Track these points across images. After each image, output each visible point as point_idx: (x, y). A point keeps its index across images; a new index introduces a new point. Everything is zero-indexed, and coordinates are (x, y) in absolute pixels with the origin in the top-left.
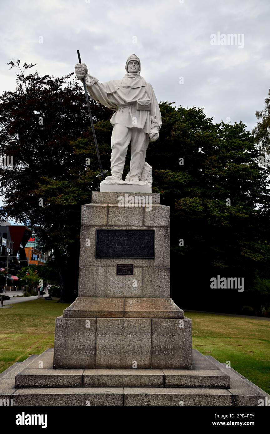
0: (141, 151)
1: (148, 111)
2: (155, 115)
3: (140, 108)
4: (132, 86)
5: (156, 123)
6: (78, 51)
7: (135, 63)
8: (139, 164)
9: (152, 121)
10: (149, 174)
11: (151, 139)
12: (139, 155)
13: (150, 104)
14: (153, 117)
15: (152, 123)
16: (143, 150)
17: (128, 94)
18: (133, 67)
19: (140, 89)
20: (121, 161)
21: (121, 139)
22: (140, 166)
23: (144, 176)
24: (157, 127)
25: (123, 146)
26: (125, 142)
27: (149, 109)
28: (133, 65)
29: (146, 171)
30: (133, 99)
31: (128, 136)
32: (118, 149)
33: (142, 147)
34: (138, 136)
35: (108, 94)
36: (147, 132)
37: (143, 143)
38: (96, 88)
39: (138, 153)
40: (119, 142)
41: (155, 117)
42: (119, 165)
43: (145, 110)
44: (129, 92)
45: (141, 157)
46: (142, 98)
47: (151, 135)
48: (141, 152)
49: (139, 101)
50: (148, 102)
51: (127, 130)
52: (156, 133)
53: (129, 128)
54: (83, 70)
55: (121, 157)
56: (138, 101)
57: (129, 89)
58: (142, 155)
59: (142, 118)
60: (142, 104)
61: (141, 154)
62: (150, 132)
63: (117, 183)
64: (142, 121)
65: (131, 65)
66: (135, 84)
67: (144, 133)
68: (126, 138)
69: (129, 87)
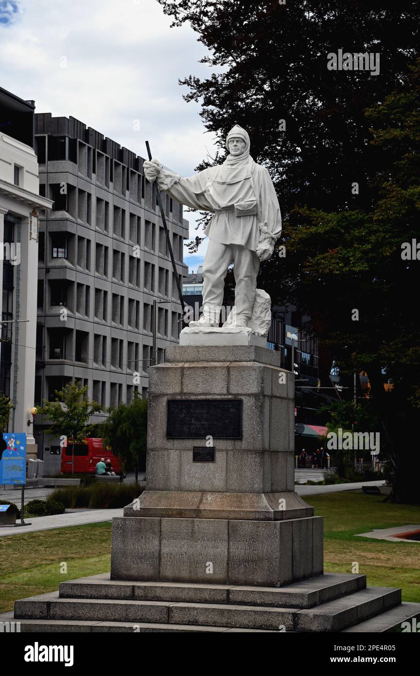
0: (245, 277)
1: (254, 215)
2: (266, 221)
3: (239, 213)
4: (228, 181)
5: (266, 233)
6: (147, 143)
7: (237, 141)
8: (246, 295)
9: (260, 231)
10: (263, 308)
11: (260, 258)
12: (243, 283)
13: (256, 206)
14: (261, 224)
15: (260, 234)
16: (249, 274)
17: (224, 193)
18: (234, 148)
19: (241, 184)
20: (215, 296)
21: (212, 264)
22: (248, 298)
23: (256, 312)
24: (269, 239)
25: (216, 273)
26: (219, 267)
27: (255, 213)
28: (233, 145)
29: (258, 305)
30: (230, 201)
31: (225, 257)
32: (209, 279)
33: (246, 272)
34: (240, 255)
35: (197, 195)
36: (252, 249)
37: (248, 265)
38: (177, 190)
39: (242, 280)
40: (209, 269)
41: (266, 223)
42: (212, 302)
43: (250, 215)
44: (225, 190)
45: (247, 286)
46: (242, 199)
47: (259, 253)
48: (246, 279)
49: (237, 205)
50: (252, 204)
51: (223, 247)
52: (266, 250)
53: (225, 245)
54: (153, 171)
55: (213, 289)
56: (235, 205)
57: (225, 186)
58: (250, 281)
59: (244, 227)
60: (241, 209)
61: (246, 281)
62: (257, 249)
63: (201, 331)
64: (243, 233)
65: (232, 144)
66: (235, 177)
67: (248, 251)
68: (222, 260)
69: (224, 183)
